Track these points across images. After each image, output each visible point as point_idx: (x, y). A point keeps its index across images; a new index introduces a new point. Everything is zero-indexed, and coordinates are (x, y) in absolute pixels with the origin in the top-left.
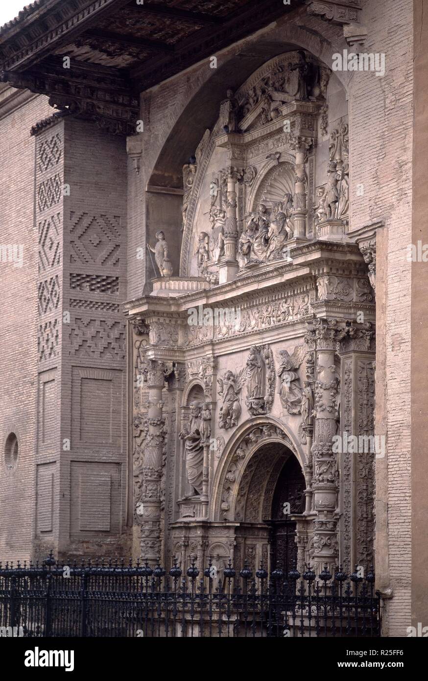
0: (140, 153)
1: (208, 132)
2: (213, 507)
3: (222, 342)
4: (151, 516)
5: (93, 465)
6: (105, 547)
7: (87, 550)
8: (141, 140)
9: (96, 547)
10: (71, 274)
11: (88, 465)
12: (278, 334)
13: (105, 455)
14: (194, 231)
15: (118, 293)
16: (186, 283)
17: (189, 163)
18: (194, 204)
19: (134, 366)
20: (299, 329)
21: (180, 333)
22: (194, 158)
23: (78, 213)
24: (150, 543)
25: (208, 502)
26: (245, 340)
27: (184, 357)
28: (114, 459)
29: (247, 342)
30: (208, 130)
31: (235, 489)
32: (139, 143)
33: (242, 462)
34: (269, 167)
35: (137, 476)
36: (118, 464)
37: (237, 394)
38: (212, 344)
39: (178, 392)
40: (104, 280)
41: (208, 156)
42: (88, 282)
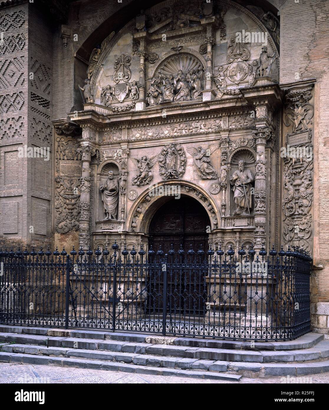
0: (69, 36)
1: (113, 33)
2: (128, 225)
3: (135, 141)
4: (86, 228)
5: (40, 200)
6: (45, 243)
7: (38, 245)
8: (70, 29)
9: (42, 243)
10: (31, 92)
11: (38, 200)
12: (191, 139)
13: (45, 196)
14: (97, 85)
15: (49, 110)
16: (103, 109)
17: (97, 48)
18: (98, 71)
19: (56, 151)
20: (212, 136)
21: (97, 135)
22: (100, 46)
23: (34, 59)
24: (86, 242)
25: (124, 222)
26: (159, 141)
27: (99, 148)
28: (48, 198)
29: (160, 142)
30: (114, 32)
31: (141, 216)
32: (69, 30)
33: (148, 203)
34: (169, 55)
35: (58, 208)
36: (49, 201)
37: (150, 168)
38: (129, 142)
39: (96, 166)
40: (43, 101)
41: (112, 46)
42: (38, 99)
